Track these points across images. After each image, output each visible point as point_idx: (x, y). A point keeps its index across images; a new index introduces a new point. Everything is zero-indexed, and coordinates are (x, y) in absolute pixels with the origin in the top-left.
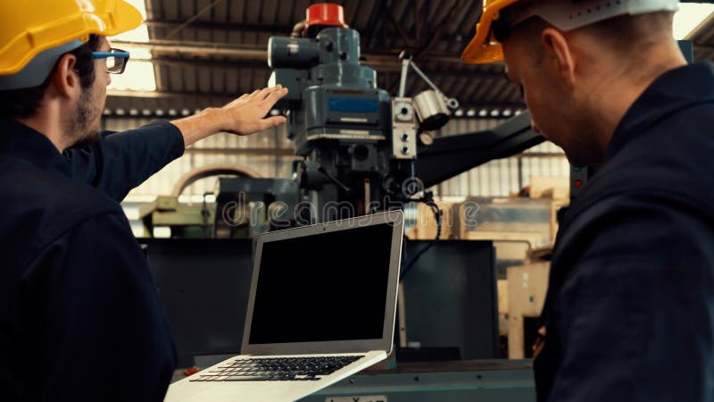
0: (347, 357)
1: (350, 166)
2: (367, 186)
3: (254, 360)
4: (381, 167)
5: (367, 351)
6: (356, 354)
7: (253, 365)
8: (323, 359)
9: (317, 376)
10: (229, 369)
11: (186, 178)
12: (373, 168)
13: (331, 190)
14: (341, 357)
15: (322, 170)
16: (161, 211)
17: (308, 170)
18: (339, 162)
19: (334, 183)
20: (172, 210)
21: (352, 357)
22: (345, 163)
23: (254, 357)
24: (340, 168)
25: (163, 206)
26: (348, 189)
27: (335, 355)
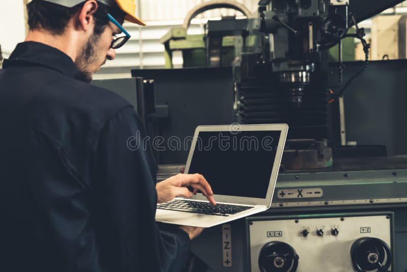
0: (243, 206)
1: (297, 13)
2: (311, 28)
3: (186, 201)
4: (321, 12)
5: (255, 204)
6: (249, 206)
7: (186, 204)
8: (229, 206)
9: (226, 214)
10: (172, 204)
11: (192, 12)
12: (315, 14)
13: (282, 32)
14: (240, 206)
15: (275, 18)
16: (175, 39)
17: (265, 18)
18: (289, 10)
19: (285, 27)
20: (183, 38)
21: (247, 207)
22: (293, 11)
23: (186, 200)
24: (290, 15)
25: (176, 35)
26: (296, 32)
27: (236, 205)
